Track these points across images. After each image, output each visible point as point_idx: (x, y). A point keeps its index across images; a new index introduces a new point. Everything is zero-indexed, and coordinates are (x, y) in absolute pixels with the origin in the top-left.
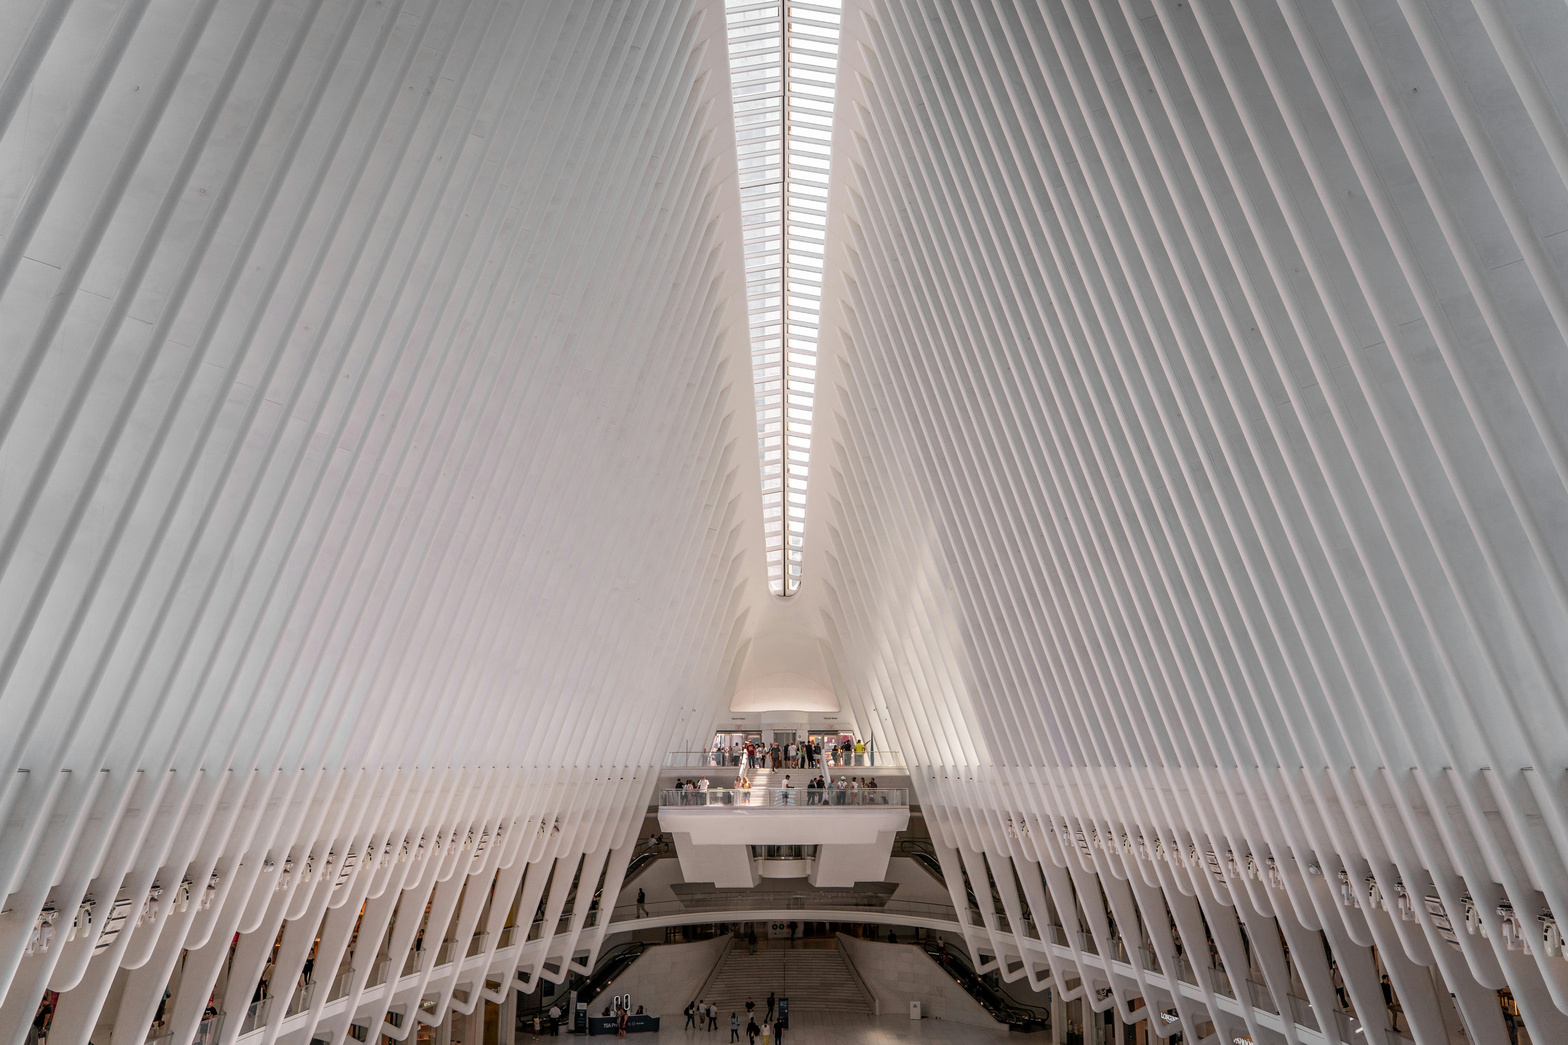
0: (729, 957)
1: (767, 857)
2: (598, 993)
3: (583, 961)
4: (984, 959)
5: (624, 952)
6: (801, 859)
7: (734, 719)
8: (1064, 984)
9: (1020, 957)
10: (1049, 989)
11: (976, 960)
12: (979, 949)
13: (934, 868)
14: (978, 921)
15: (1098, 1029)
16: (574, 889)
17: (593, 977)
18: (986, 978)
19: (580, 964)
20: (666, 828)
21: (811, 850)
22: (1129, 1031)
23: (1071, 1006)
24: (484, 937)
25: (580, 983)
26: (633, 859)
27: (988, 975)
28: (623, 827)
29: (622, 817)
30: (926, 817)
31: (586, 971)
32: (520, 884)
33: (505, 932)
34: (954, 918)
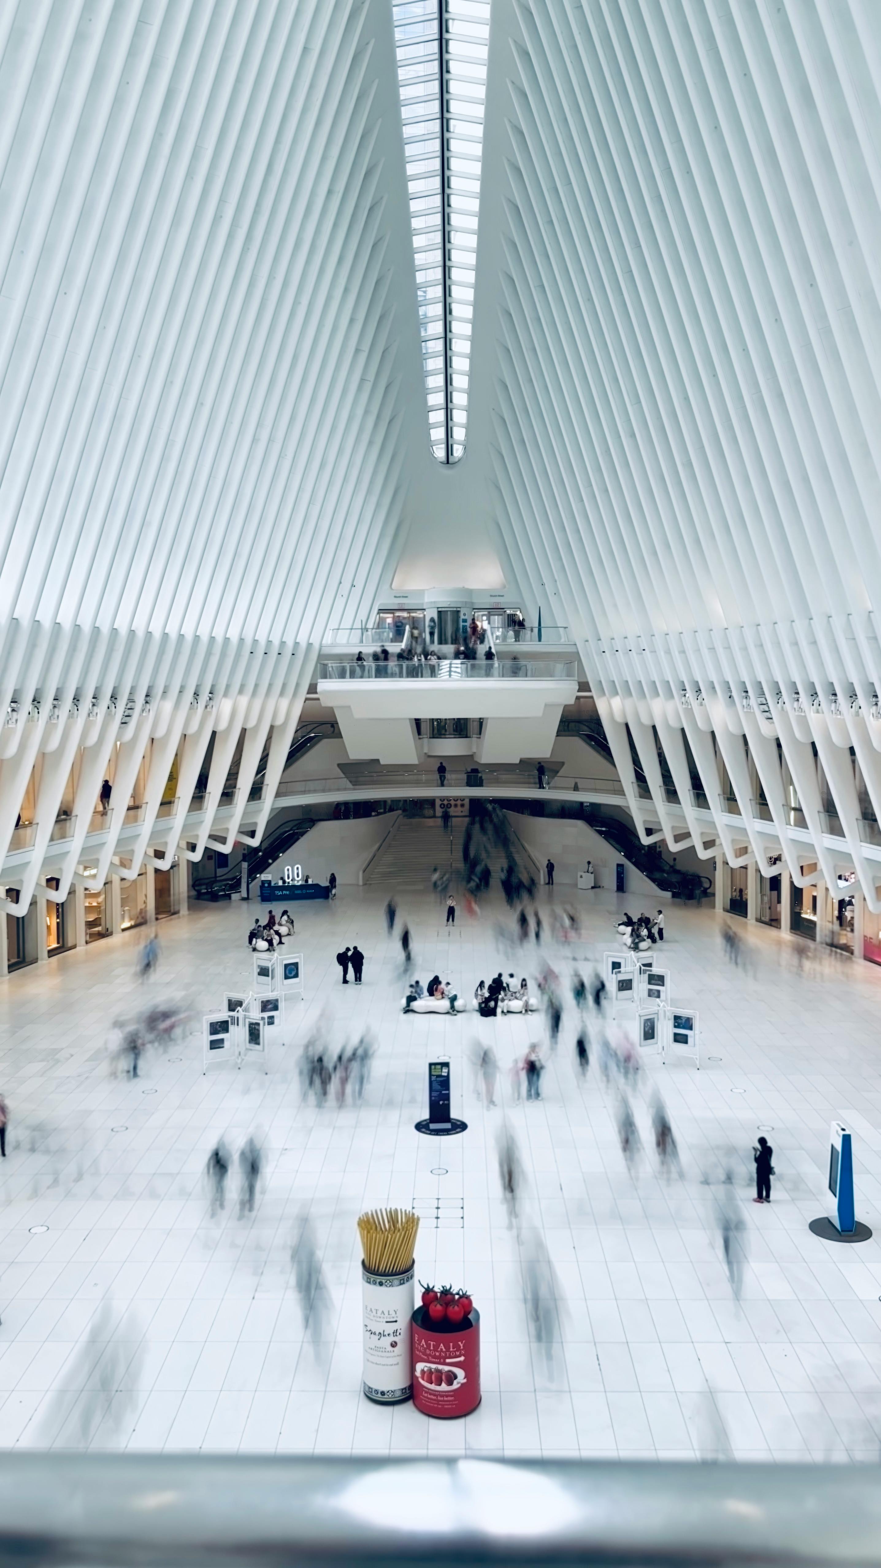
0: (397, 832)
1: (431, 736)
2: (270, 864)
3: (252, 834)
4: (649, 832)
5: (292, 828)
6: (467, 737)
8: (732, 851)
9: (688, 828)
10: (714, 857)
11: (642, 833)
12: (645, 822)
13: (601, 745)
14: (644, 791)
15: (762, 896)
16: (236, 764)
17: (263, 848)
18: (652, 847)
19: (248, 835)
20: (326, 702)
21: (476, 724)
22: (797, 894)
23: (738, 872)
24: (144, 806)
25: (250, 853)
26: (297, 738)
27: (654, 845)
28: (284, 703)
29: (282, 694)
30: (594, 693)
31: (255, 842)
32: (176, 755)
33: (167, 803)
34: (621, 792)
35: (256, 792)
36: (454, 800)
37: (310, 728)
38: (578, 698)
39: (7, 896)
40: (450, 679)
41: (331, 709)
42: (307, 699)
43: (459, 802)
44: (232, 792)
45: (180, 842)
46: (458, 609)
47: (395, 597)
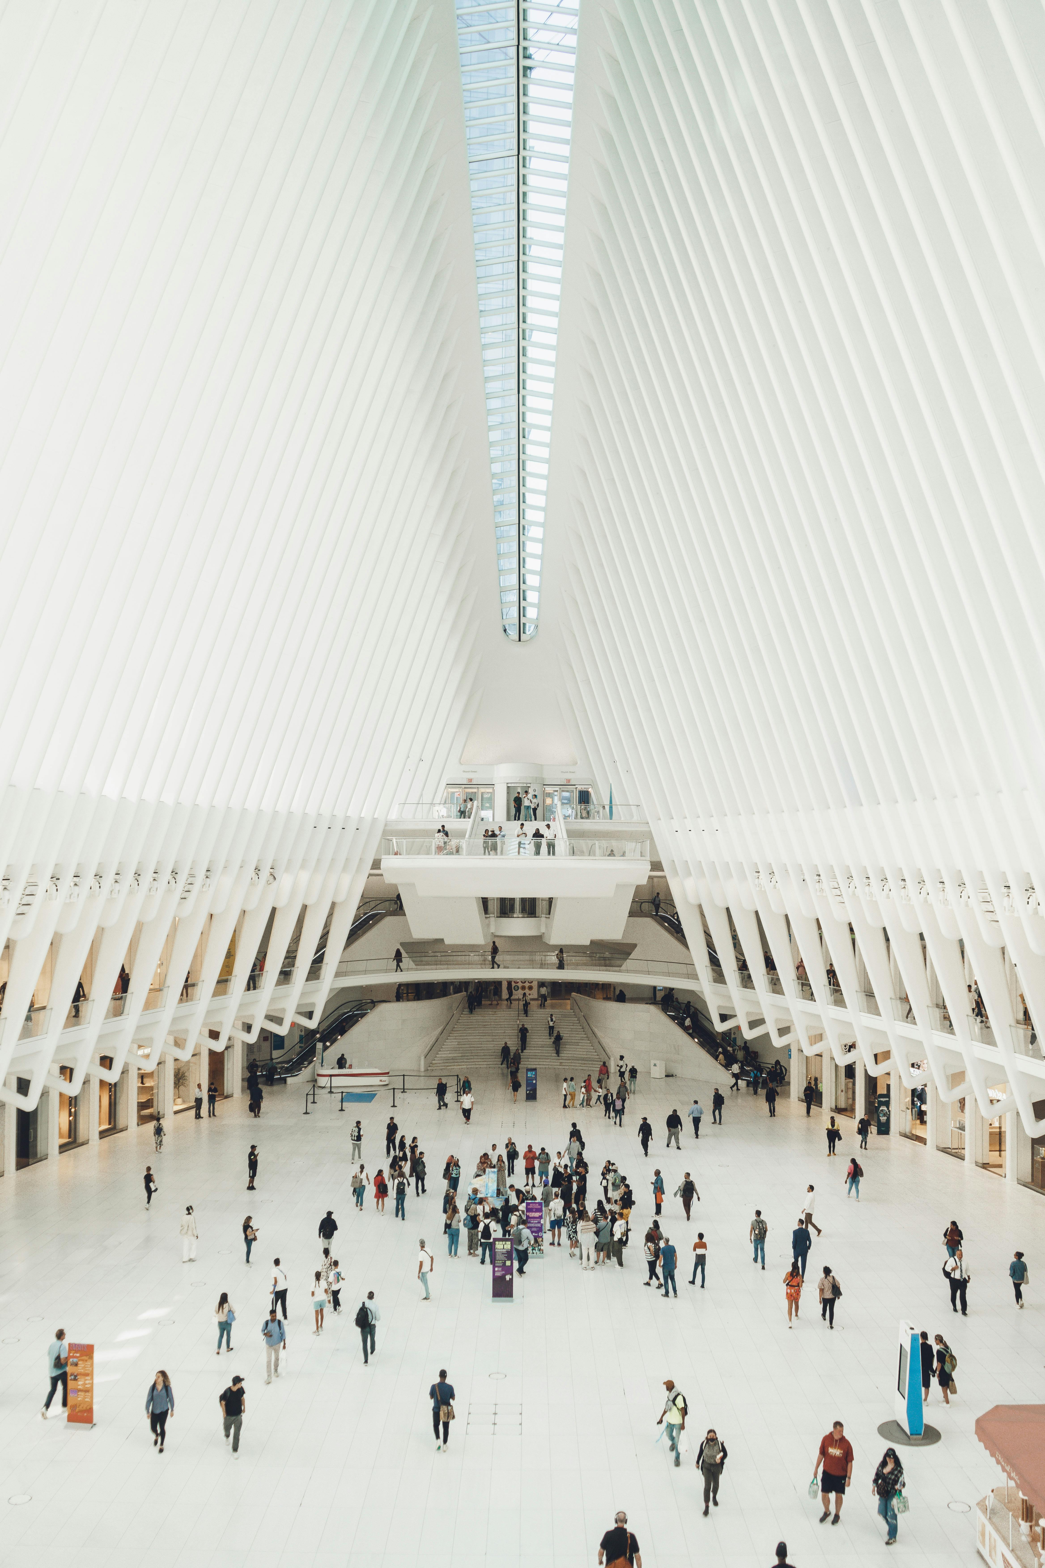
0: (462, 1015)
1: (499, 915)
2: (328, 1047)
3: (310, 1015)
4: (724, 1018)
5: (352, 1009)
6: (536, 917)
7: (465, 771)
8: (807, 1039)
9: (762, 1014)
10: (789, 1045)
11: (716, 1019)
12: (719, 1007)
13: (676, 929)
14: (719, 977)
15: (837, 1085)
16: (295, 941)
17: (321, 1030)
18: (727, 1034)
19: (305, 1017)
20: (389, 878)
21: (545, 904)
22: (871, 1083)
23: (813, 1059)
24: (200, 984)
25: (307, 1035)
26: (359, 916)
27: (729, 1031)
28: (347, 879)
29: (345, 869)
30: (667, 872)
31: (312, 1024)
32: (235, 931)
33: (223, 981)
34: (694, 976)
35: (314, 972)
36: (522, 982)
37: (373, 904)
38: (651, 878)
39: (61, 1073)
40: (519, 857)
41: (395, 886)
42: (370, 875)
43: (527, 985)
44: (291, 970)
45: (236, 1022)
46: (529, 785)
47: (464, 771)
